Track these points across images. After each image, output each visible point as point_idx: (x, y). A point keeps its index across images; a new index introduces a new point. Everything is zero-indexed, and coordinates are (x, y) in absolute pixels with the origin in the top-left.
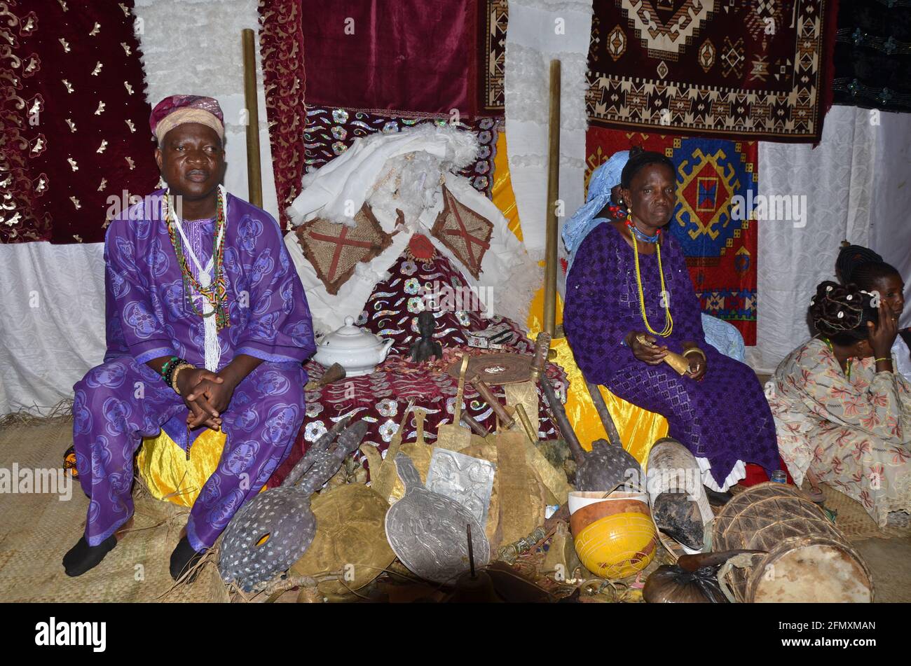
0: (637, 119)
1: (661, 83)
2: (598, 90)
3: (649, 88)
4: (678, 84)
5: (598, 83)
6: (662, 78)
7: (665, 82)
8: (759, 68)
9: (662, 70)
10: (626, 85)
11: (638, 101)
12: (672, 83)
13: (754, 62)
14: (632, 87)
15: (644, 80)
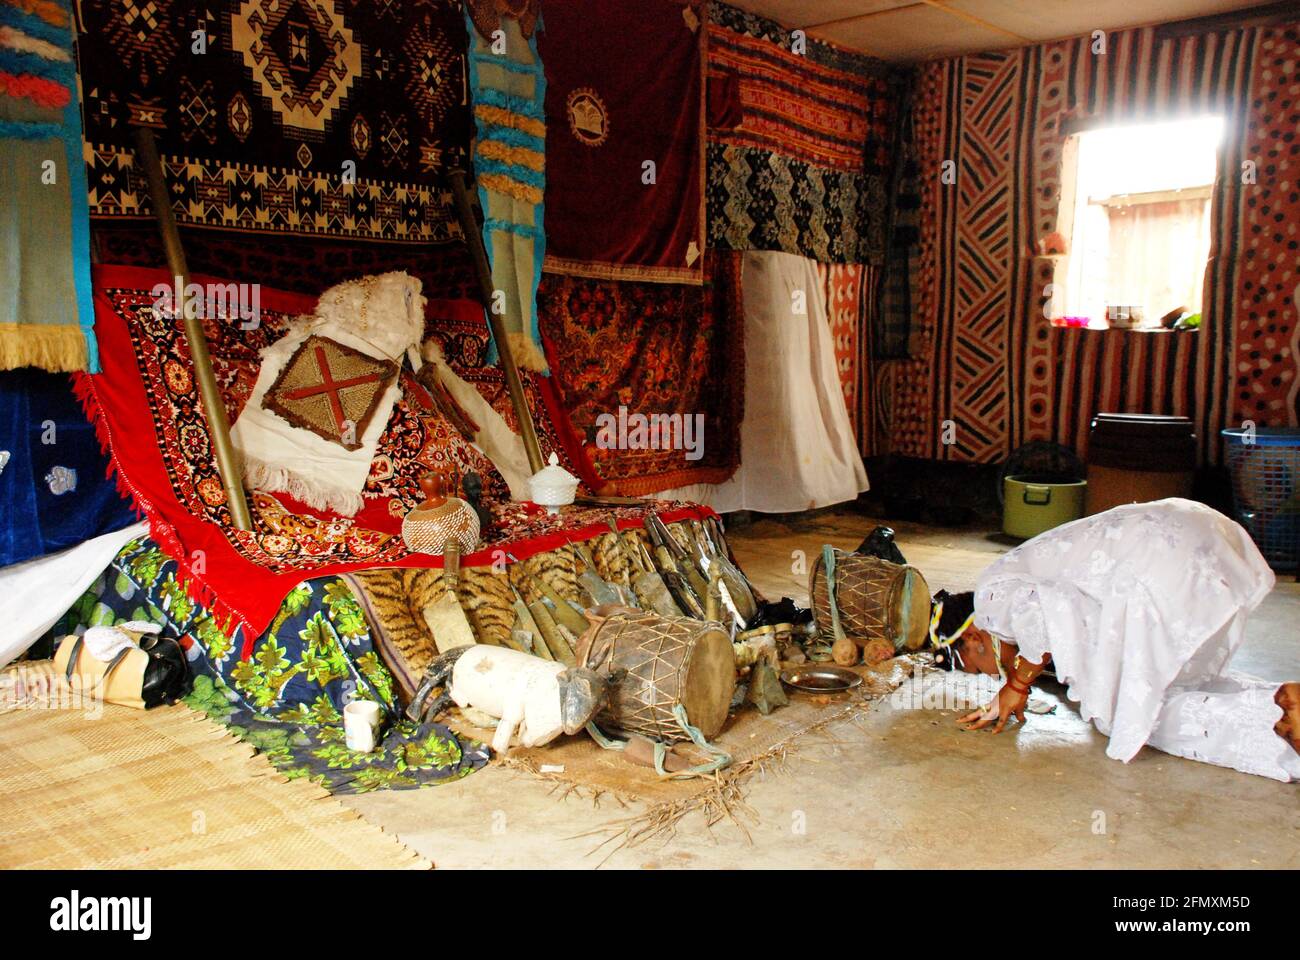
0: (282, 226)
1: (305, 174)
2: (223, 186)
3: (292, 181)
4: (328, 176)
5: (221, 175)
6: (305, 166)
7: (310, 174)
8: (431, 156)
9: (305, 154)
10: (261, 178)
11: (280, 199)
12: (320, 174)
13: (422, 148)
14: (269, 181)
15: (284, 170)
